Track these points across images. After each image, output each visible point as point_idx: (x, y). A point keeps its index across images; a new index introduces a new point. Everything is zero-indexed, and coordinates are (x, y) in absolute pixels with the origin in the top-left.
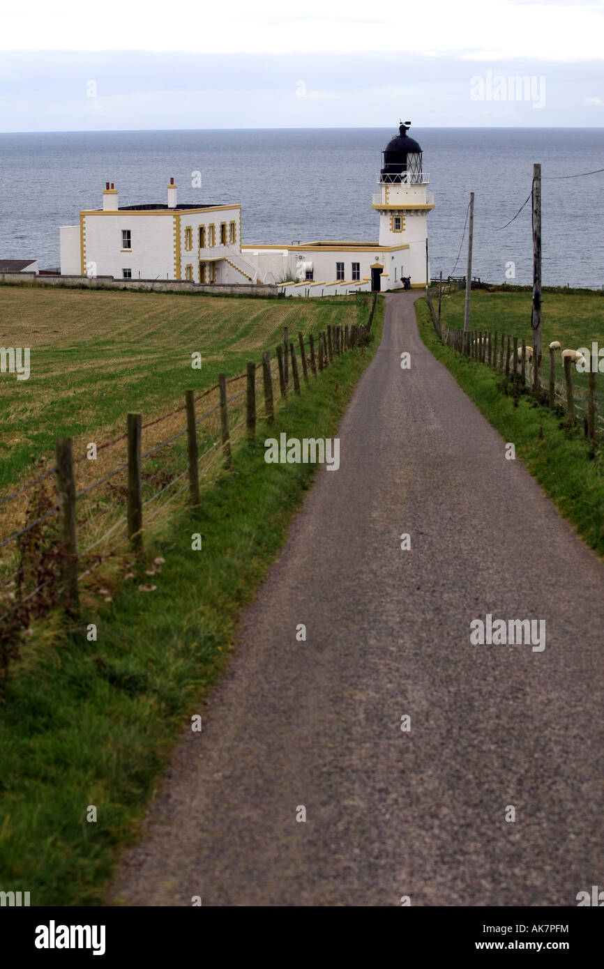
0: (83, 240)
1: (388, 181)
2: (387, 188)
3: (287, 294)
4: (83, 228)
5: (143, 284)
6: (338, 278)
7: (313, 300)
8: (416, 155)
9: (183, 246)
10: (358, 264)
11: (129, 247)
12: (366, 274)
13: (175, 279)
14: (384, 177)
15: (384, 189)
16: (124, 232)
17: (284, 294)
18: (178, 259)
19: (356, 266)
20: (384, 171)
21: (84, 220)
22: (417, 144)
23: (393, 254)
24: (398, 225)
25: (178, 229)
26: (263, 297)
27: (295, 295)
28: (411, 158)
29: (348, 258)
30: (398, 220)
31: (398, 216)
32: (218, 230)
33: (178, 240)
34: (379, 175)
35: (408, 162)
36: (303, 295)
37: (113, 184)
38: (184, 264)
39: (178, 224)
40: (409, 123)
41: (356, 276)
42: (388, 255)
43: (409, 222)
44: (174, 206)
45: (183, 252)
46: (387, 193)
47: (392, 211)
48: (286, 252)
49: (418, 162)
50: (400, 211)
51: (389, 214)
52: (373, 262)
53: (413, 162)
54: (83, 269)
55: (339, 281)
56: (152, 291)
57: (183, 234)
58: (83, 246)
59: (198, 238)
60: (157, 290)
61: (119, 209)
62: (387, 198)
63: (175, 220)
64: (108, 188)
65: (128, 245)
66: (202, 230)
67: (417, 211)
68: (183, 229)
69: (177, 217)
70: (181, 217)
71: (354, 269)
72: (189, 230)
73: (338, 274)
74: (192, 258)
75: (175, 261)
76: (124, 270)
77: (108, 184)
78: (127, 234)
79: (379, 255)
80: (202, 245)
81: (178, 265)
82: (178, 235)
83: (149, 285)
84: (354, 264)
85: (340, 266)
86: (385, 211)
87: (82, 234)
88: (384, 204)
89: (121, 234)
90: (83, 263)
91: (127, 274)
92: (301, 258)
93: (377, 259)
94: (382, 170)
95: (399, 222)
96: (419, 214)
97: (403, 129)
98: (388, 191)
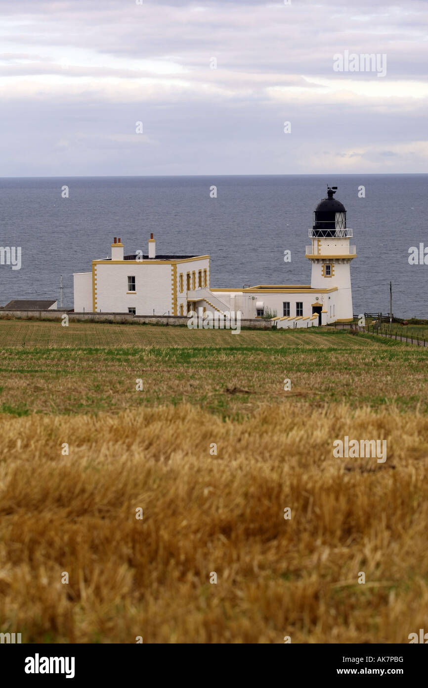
0: (94, 284)
1: (320, 235)
2: (319, 241)
4: (94, 275)
5: (159, 319)
6: (285, 315)
8: (342, 214)
9: (178, 289)
10: (301, 304)
11: (134, 289)
12: (307, 310)
13: (173, 315)
14: (317, 232)
15: (316, 242)
16: (129, 278)
18: (175, 299)
19: (299, 305)
20: (314, 228)
21: (95, 268)
22: (342, 205)
23: (330, 295)
24: (328, 272)
25: (175, 275)
28: (339, 217)
29: (293, 299)
30: (328, 268)
31: (328, 264)
32: (197, 275)
33: (175, 285)
34: (311, 230)
35: (336, 220)
37: (119, 239)
38: (179, 304)
39: (175, 270)
40: (336, 188)
41: (300, 313)
42: (326, 296)
43: (337, 269)
44: (154, 257)
45: (178, 293)
46: (319, 245)
47: (323, 260)
48: (241, 293)
49: (344, 220)
50: (331, 260)
51: (322, 262)
52: (314, 302)
53: (340, 220)
54: (95, 308)
55: (285, 317)
56: (167, 325)
57: (178, 279)
58: (94, 289)
59: (186, 282)
60: (171, 324)
61: (126, 258)
62: (319, 250)
63: (173, 268)
64: (115, 242)
65: (133, 288)
66: (188, 275)
67: (344, 260)
68: (178, 275)
69: (174, 265)
70: (177, 265)
71: (298, 307)
72: (181, 276)
73: (285, 311)
74: (182, 300)
75: (173, 301)
76: (129, 308)
77: (115, 238)
78: (132, 279)
79: (319, 295)
80: (188, 289)
81: (175, 304)
82: (175, 280)
83: (165, 321)
85: (287, 305)
86: (318, 260)
87: (94, 280)
88: (316, 254)
89: (127, 279)
90: (95, 303)
91: (132, 311)
92: (253, 298)
93: (317, 299)
94: (314, 226)
95: (330, 269)
96: (345, 262)
97: (331, 193)
98: (320, 243)
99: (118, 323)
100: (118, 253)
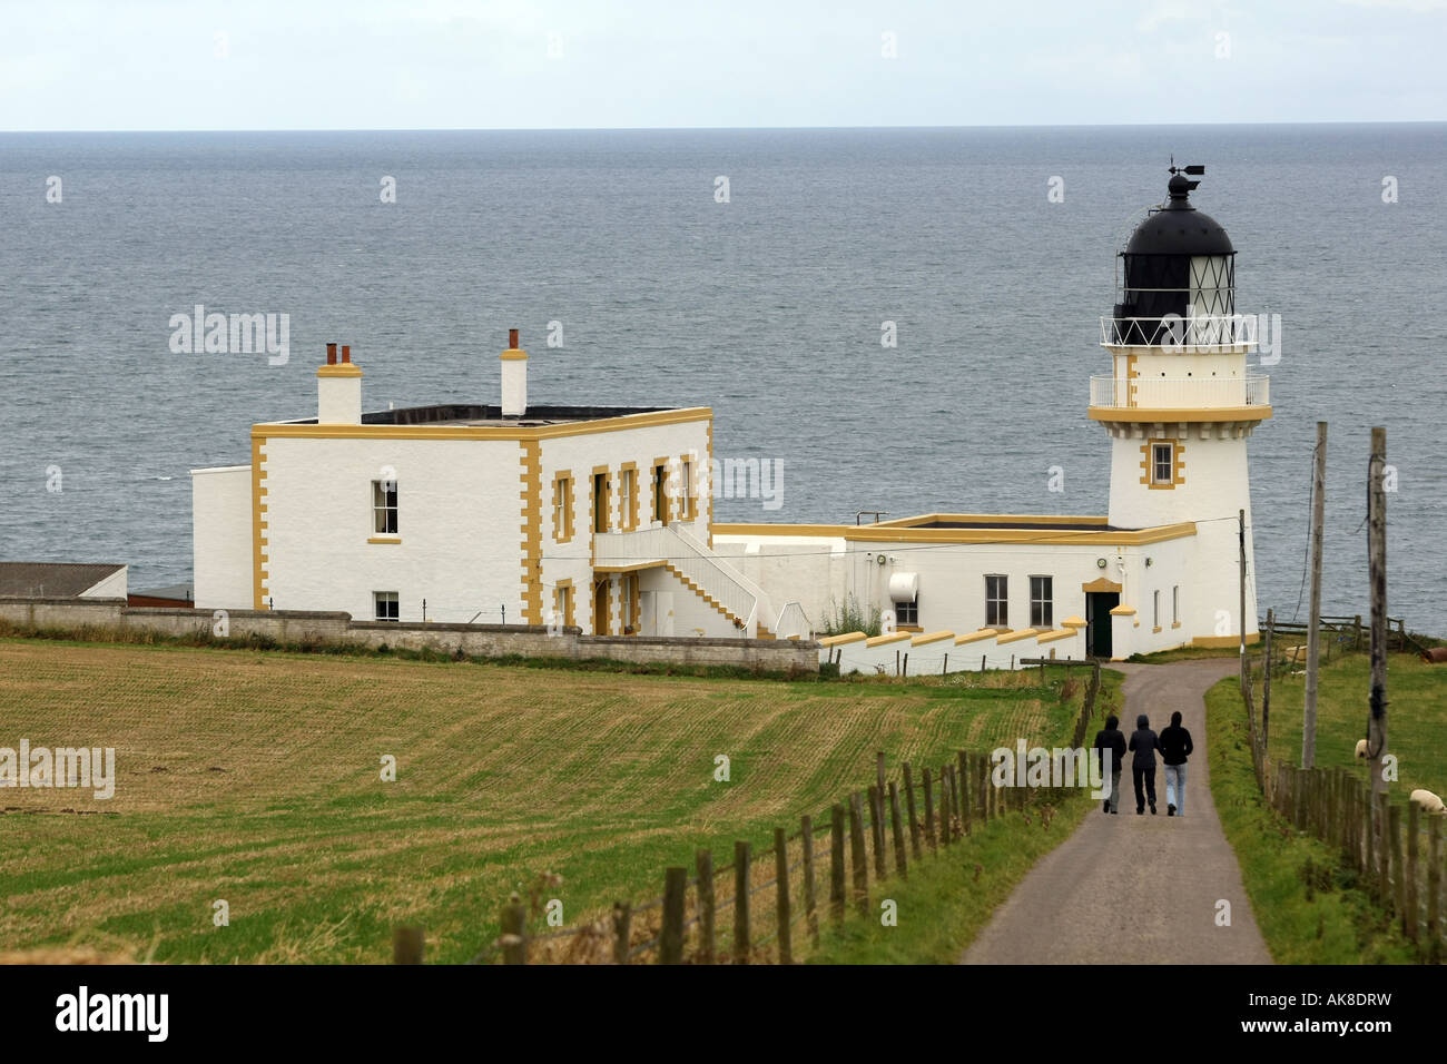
0: (258, 508)
1: (1134, 339)
2: (1132, 358)
3: (845, 669)
4: (259, 475)
5: (435, 635)
6: (991, 620)
7: (919, 684)
8: (1217, 263)
9: (547, 527)
10: (1048, 581)
11: (393, 527)
12: (1070, 608)
13: (524, 621)
14: (1124, 326)
15: (1122, 363)
16: (378, 486)
17: (837, 666)
18: (534, 565)
19: (1042, 587)
20: (1123, 311)
21: (263, 449)
22: (1220, 231)
23: (1148, 551)
24: (1163, 467)
25: (532, 478)
26: (777, 676)
27: (868, 670)
28: (1203, 274)
29: (1019, 563)
30: (1163, 454)
31: (1163, 441)
32: (646, 480)
33: (532, 512)
34: (1108, 321)
35: (1193, 284)
36: (891, 670)
37: (346, 350)
38: (549, 579)
39: (532, 463)
40: (1199, 170)
41: (1042, 615)
42: (1134, 555)
43: (1195, 458)
44: (520, 410)
45: (547, 545)
46: (1132, 374)
47: (1146, 427)
48: (839, 544)
49: (1224, 283)
50: (1170, 426)
51: (1139, 434)
52: (1092, 576)
53: (1209, 283)
54: (259, 591)
55: (991, 630)
56: (460, 656)
57: (547, 493)
58: (259, 525)
59: (589, 504)
60: (477, 652)
61: (367, 419)
62: (1132, 390)
63: (524, 453)
64: (332, 360)
65: (390, 522)
66: (600, 482)
67: (1218, 426)
68: (547, 479)
69: (530, 444)
70: (542, 444)
71: (1035, 594)
72: (563, 482)
73: (991, 608)
74: (571, 561)
75: (524, 571)
76: (378, 594)
77: (332, 347)
78: (387, 493)
79: (1109, 553)
80: (600, 525)
81: (533, 581)
82: (532, 496)
83: (452, 641)
84: (1035, 581)
85: (996, 586)
86: (1127, 426)
87: (258, 492)
88: (1122, 404)
89: (369, 491)
90: (260, 575)
91: (387, 606)
92: (883, 562)
93: (1103, 565)
94: (1117, 307)
95: (1168, 459)
96: (1225, 434)
97: (1179, 189)
98: (1135, 367)
99: (290, 648)
100: (341, 399)
